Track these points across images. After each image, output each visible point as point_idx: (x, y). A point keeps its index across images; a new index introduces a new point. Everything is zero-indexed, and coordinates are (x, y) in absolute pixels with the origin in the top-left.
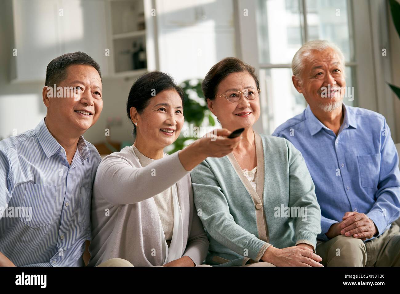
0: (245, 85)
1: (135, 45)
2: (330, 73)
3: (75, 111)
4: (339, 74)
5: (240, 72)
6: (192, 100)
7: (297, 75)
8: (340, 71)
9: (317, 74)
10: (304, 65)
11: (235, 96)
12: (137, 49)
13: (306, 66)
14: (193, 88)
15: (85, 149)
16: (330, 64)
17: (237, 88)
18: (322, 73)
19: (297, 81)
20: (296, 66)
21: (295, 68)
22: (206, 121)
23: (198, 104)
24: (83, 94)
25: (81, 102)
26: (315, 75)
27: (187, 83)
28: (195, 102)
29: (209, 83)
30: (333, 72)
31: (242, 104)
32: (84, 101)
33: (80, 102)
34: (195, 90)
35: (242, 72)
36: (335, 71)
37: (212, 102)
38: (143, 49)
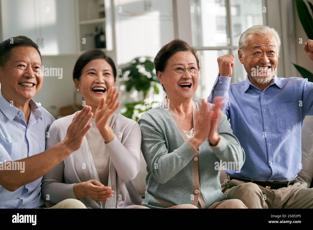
0: (189, 62)
1: (97, 29)
2: (266, 54)
3: (20, 84)
4: (273, 55)
5: (186, 51)
6: (141, 73)
7: (241, 50)
8: (274, 52)
9: (256, 53)
10: (247, 44)
11: (180, 69)
12: (98, 33)
13: (249, 45)
14: (142, 64)
15: (37, 110)
16: (267, 45)
17: (183, 63)
18: (260, 52)
19: (241, 55)
20: (241, 43)
21: (240, 45)
22: (152, 90)
23: (146, 77)
24: (26, 70)
25: (25, 75)
26: (254, 53)
27: (137, 60)
28: (143, 75)
29: (160, 58)
30: (268, 53)
31: (185, 75)
32: (27, 75)
33: (23, 76)
34: (144, 65)
35: (187, 51)
36: (270, 53)
37: (161, 74)
38: (103, 33)
